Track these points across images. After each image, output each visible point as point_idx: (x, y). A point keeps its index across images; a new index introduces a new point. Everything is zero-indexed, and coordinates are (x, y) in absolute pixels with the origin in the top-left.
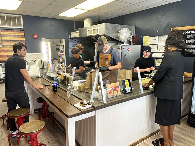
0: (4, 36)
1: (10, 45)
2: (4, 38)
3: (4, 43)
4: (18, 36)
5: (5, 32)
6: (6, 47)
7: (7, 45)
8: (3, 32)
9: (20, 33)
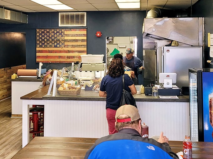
0: (67, 35)
1: (71, 45)
2: (66, 38)
3: (66, 43)
4: (80, 35)
5: (68, 32)
6: (67, 47)
7: (69, 45)
8: (66, 32)
9: (82, 32)
